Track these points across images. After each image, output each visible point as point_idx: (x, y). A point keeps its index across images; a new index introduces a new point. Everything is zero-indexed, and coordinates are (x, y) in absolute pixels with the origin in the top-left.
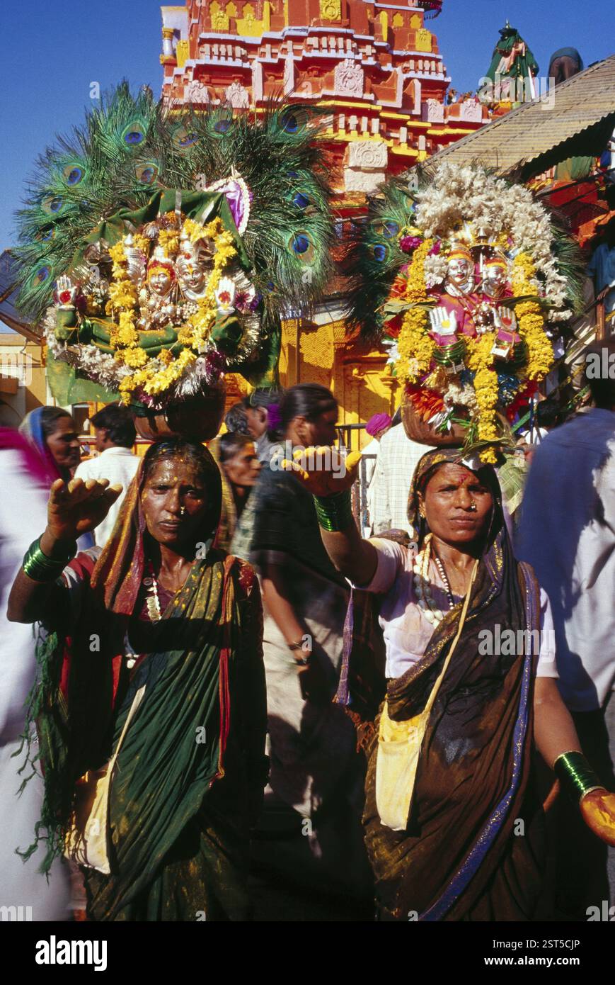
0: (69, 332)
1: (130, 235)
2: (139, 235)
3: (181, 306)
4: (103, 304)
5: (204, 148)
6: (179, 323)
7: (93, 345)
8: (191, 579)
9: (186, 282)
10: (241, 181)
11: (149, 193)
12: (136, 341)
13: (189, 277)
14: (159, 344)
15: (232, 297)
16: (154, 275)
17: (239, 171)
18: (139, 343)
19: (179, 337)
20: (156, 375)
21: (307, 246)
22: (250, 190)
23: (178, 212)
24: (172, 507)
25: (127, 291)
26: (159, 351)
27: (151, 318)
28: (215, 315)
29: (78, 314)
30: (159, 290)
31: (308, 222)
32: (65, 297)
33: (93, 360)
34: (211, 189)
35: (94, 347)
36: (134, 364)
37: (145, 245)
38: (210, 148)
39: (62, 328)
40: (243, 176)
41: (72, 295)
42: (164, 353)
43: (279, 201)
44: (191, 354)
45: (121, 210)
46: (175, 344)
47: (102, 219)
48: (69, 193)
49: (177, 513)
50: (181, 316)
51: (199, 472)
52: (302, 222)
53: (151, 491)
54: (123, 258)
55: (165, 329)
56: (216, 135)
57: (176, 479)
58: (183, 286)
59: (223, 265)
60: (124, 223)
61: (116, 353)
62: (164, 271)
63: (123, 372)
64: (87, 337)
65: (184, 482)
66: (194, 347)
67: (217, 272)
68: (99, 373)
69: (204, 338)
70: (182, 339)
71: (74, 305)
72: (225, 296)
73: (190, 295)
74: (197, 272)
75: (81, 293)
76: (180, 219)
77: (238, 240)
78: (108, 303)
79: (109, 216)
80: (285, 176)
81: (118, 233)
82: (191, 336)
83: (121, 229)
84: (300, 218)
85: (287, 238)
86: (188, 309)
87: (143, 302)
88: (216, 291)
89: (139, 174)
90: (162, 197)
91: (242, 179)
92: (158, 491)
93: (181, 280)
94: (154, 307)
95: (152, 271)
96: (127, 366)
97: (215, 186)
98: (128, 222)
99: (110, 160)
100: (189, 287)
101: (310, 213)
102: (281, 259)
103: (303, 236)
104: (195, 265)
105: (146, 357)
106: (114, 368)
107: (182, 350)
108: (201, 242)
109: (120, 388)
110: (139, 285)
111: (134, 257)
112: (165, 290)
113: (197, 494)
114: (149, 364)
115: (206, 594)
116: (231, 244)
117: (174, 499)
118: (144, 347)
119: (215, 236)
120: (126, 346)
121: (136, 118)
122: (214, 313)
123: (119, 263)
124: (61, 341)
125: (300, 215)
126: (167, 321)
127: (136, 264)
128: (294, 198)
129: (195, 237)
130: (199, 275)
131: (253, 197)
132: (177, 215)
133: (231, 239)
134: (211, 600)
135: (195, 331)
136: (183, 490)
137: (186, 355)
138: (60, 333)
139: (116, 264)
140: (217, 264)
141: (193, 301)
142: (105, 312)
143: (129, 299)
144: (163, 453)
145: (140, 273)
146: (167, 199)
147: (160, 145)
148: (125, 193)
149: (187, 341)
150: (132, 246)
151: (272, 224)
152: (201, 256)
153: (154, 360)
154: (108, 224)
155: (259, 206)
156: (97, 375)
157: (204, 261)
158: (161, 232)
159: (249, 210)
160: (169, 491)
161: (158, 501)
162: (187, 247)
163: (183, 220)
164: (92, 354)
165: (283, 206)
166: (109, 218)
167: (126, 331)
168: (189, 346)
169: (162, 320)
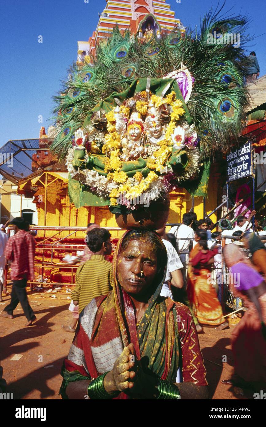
0: (81, 162)
1: (118, 106)
2: (123, 106)
3: (148, 147)
4: (101, 147)
5: (164, 54)
6: (146, 157)
7: (94, 170)
8: (145, 316)
9: (151, 133)
10: (187, 71)
11: (129, 83)
12: (120, 167)
13: (153, 129)
14: (134, 169)
15: (183, 138)
16: (132, 129)
17: (185, 65)
18: (122, 168)
19: (148, 164)
20: (132, 187)
21: (230, 107)
22: (192, 76)
23: (148, 90)
24: (136, 270)
25: (115, 138)
26: (135, 173)
27: (129, 154)
28: (171, 150)
29: (86, 152)
30: (134, 138)
31: (230, 93)
32: (80, 141)
33: (94, 179)
34: (168, 77)
35: (95, 171)
36: (119, 181)
37: (127, 111)
38: (167, 54)
39: (77, 160)
40: (188, 68)
41: (83, 141)
42: (138, 174)
43: (212, 81)
44: (155, 174)
45: (113, 92)
46: (145, 169)
47: (101, 99)
48: (83, 86)
49: (138, 275)
50: (147, 154)
51: (154, 250)
52: (226, 93)
53: (124, 259)
54: (113, 120)
55: (138, 160)
56: (171, 46)
57: (139, 253)
58: (149, 135)
59: (177, 119)
60: (114, 100)
61: (108, 175)
62: (138, 126)
63: (111, 186)
64: (91, 166)
65: (144, 255)
66: (157, 170)
67: (172, 124)
68: (97, 187)
69: (164, 165)
70: (149, 165)
71: (84, 146)
72: (178, 138)
73: (153, 140)
74: (158, 126)
75: (88, 140)
76: (149, 95)
77: (184, 105)
78: (104, 146)
79: (105, 97)
80: (216, 65)
81: (111, 107)
82: (155, 163)
83: (112, 104)
84: (225, 90)
85: (216, 103)
86: (151, 149)
87: (124, 145)
88: (172, 135)
89: (124, 72)
90: (138, 83)
91: (188, 70)
92: (128, 259)
93: (148, 131)
94: (131, 148)
95: (130, 126)
96: (115, 182)
97: (170, 75)
98: (116, 99)
99: (107, 68)
100: (152, 136)
101: (232, 87)
102: (212, 115)
103: (227, 101)
104: (158, 121)
105: (126, 177)
106: (106, 184)
107: (149, 173)
108: (163, 106)
109: (110, 196)
110: (122, 135)
111: (120, 119)
112: (137, 138)
113: (151, 264)
114: (128, 181)
115: (155, 328)
116: (181, 107)
117: (137, 265)
118: (125, 171)
119: (171, 102)
120: (115, 170)
121: (123, 44)
122: (170, 149)
123: (111, 122)
124: (76, 168)
125: (226, 88)
126: (138, 155)
127: (121, 123)
128: (221, 78)
129: (159, 104)
130: (159, 128)
131: (195, 80)
132: (147, 92)
133: (181, 104)
134: (158, 332)
135: (157, 160)
136: (143, 259)
137: (152, 175)
138: (75, 162)
139: (109, 123)
140: (172, 119)
141: (154, 144)
142: (102, 151)
143: (117, 143)
144: (134, 236)
145: (123, 129)
146: (141, 84)
147: (136, 56)
148: (116, 83)
149: (153, 166)
150: (118, 113)
151: (207, 95)
152: (163, 115)
153: (130, 179)
154: (105, 102)
155: (198, 85)
156: (96, 188)
157: (164, 118)
158: (138, 103)
159: (192, 87)
160: (134, 259)
161: (128, 265)
162: (153, 111)
163: (150, 95)
164: (94, 176)
165: (214, 83)
166: (105, 99)
167: (114, 161)
168: (153, 169)
169: (135, 155)
